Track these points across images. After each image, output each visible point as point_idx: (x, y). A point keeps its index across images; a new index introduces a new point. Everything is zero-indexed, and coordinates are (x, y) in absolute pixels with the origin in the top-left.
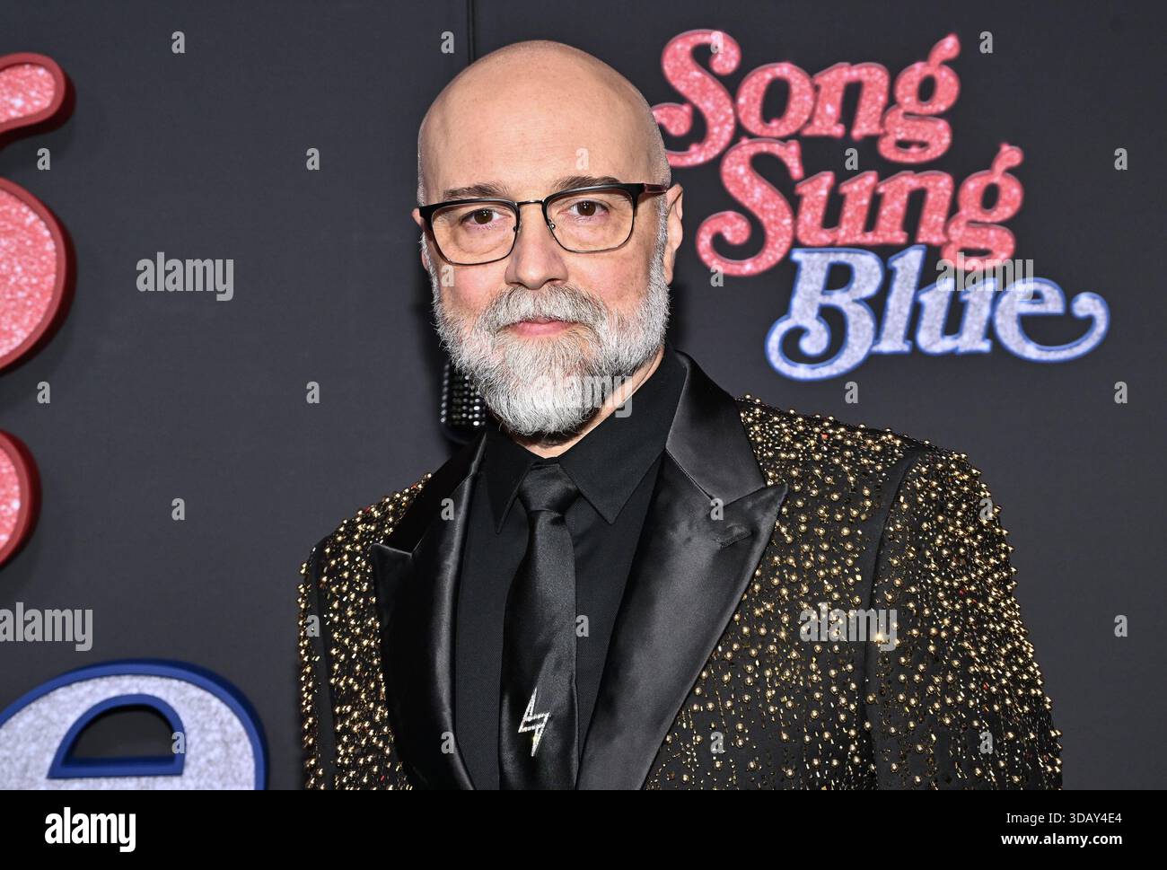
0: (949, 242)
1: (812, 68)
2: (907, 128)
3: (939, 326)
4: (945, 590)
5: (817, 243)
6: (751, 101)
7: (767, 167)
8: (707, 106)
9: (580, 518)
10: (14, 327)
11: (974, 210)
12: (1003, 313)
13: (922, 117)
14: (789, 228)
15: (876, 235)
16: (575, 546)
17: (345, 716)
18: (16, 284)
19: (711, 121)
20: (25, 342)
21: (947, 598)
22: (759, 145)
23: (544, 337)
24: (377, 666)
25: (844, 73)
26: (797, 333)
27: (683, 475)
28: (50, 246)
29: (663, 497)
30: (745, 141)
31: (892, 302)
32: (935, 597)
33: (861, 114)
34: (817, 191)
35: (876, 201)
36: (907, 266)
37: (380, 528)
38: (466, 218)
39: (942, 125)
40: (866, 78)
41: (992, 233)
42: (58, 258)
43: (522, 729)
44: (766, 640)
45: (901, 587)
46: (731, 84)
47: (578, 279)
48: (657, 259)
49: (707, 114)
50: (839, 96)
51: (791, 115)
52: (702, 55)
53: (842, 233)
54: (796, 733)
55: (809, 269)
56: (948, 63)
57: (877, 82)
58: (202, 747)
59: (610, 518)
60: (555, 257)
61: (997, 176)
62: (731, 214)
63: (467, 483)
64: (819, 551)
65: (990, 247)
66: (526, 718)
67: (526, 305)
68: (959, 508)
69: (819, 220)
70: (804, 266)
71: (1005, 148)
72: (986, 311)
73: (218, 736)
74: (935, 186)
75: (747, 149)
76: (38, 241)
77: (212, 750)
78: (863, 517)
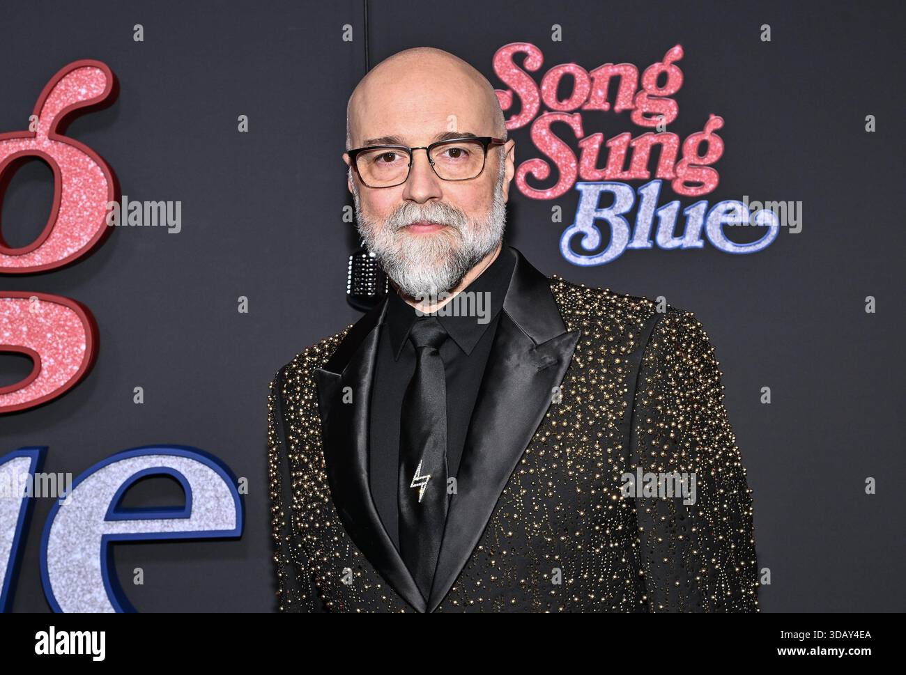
0: (677, 177)
1: (589, 67)
2: (649, 105)
3: (670, 231)
4: (680, 398)
5: (592, 178)
6: (550, 87)
7: (560, 130)
8: (522, 91)
9: (448, 352)
10: (82, 234)
11: (692, 157)
12: (711, 223)
13: (659, 98)
14: (574, 169)
15: (630, 173)
16: (445, 369)
17: (297, 478)
18: (82, 206)
19: (524, 101)
20: (88, 243)
21: (682, 403)
22: (554, 116)
23: (427, 234)
24: (320, 446)
25: (609, 70)
26: (580, 236)
27: (514, 324)
28: (104, 183)
29: (501, 339)
30: (546, 113)
31: (640, 216)
32: (674, 402)
33: (621, 96)
34: (592, 145)
35: (630, 151)
36: (650, 193)
37: (320, 359)
38: (378, 158)
39: (672, 102)
40: (623, 73)
41: (704, 172)
42: (109, 190)
43: (412, 485)
44: (567, 429)
45: (653, 396)
46: (537, 77)
47: (448, 197)
48: (499, 185)
49: (522, 97)
50: (606, 85)
51: (576, 97)
52: (519, 59)
53: (609, 172)
54: (586, 487)
55: (588, 195)
56: (675, 63)
57: (630, 75)
58: (202, 500)
59: (468, 351)
60: (434, 184)
61: (707, 135)
62: (537, 160)
63: (376, 330)
64: (601, 373)
65: (703, 181)
66: (416, 478)
67: (416, 213)
68: (690, 347)
69: (594, 164)
70: (584, 193)
71: (713, 117)
72: (700, 221)
73: (213, 494)
74: (667, 142)
75: (548, 118)
76: (97, 180)
77: (209, 502)
78: (629, 352)
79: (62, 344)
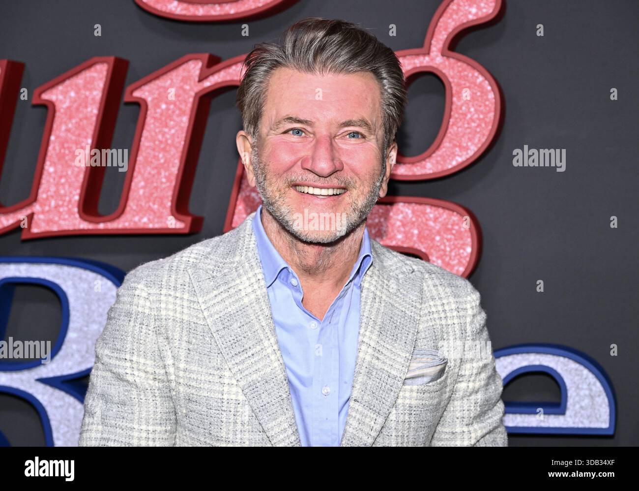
10: (469, 144)
18: (471, 118)
20: (475, 153)
28: (491, 96)
42: (496, 103)
58: (577, 399)
73: (587, 392)
76: (484, 93)
77: (583, 400)
79: (450, 246)
